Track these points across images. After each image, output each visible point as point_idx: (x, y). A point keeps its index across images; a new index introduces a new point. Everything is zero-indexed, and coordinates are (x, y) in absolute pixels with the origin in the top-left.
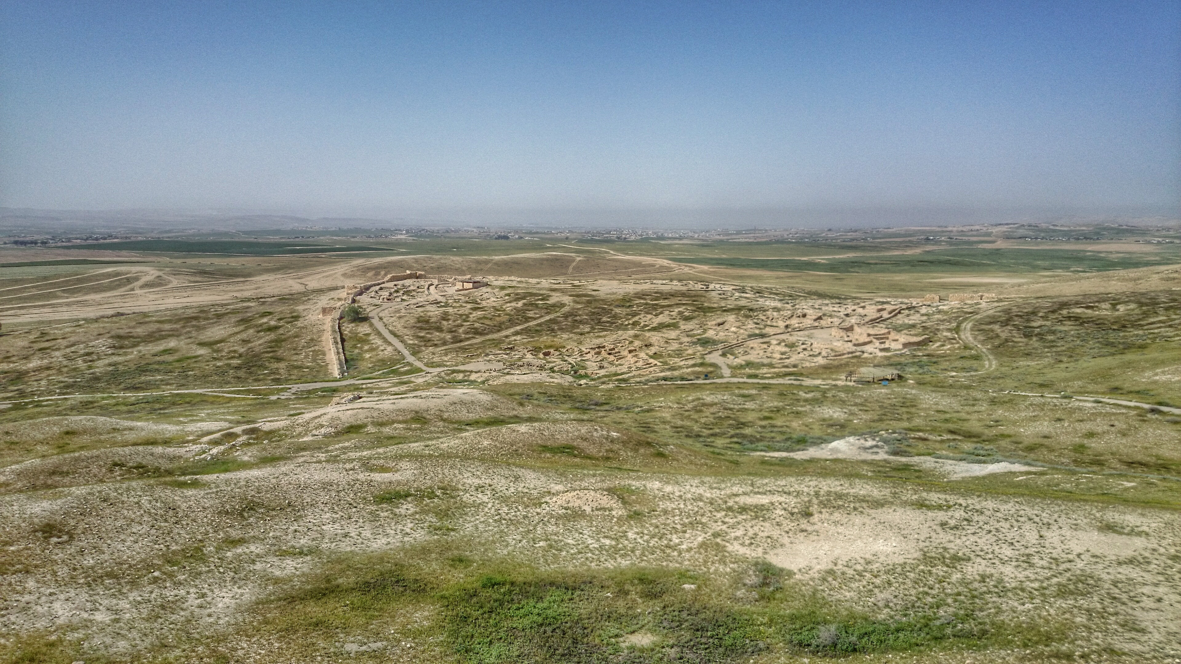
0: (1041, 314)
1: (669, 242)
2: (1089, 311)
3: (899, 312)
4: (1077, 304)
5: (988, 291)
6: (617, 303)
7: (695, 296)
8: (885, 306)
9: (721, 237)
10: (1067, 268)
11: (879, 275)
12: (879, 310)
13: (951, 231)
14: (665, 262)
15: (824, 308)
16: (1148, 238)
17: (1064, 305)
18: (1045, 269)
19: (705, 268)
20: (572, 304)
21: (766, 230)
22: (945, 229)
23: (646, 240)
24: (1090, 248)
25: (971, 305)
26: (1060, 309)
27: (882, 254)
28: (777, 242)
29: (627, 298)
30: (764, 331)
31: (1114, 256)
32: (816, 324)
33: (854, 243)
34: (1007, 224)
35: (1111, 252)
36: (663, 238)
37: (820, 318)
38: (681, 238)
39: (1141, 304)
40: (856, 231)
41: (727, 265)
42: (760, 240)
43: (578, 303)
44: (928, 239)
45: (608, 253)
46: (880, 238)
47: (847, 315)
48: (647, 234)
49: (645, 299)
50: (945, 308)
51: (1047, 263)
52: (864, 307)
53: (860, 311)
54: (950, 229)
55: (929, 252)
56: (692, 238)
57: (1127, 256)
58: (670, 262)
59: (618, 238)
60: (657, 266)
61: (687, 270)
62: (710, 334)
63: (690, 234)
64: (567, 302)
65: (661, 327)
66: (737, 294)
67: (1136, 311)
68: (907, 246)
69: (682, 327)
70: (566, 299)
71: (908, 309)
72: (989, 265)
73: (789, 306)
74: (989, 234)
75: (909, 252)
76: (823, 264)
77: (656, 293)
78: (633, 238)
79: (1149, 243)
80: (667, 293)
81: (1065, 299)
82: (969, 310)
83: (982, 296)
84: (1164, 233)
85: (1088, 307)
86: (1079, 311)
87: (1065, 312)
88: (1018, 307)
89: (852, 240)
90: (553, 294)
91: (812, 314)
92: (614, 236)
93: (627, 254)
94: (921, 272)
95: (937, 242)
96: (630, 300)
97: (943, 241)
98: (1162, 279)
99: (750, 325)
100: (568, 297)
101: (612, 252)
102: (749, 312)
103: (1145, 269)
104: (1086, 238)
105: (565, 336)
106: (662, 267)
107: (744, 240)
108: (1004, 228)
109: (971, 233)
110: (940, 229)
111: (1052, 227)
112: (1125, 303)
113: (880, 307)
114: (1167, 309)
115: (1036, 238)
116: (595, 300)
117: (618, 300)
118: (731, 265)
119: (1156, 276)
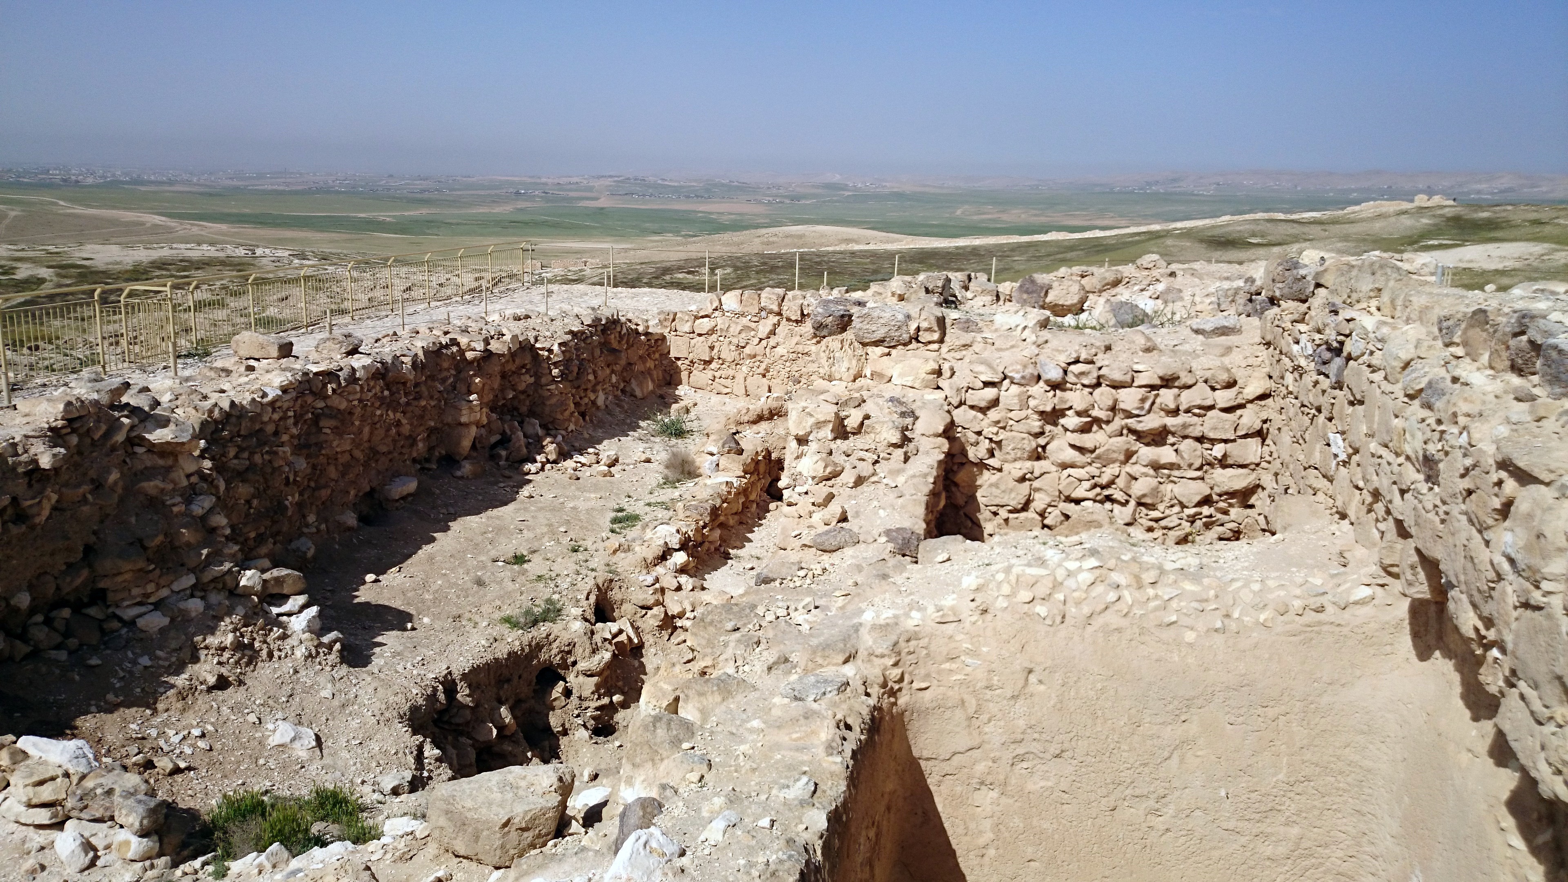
0: (645, 281)
1: (153, 188)
2: (690, 276)
3: (500, 281)
4: (679, 269)
5: (593, 258)
6: (126, 276)
7: (239, 264)
8: (483, 274)
9: (235, 183)
10: (677, 233)
11: (463, 238)
12: (477, 279)
13: (546, 184)
14: (158, 219)
15: (412, 277)
16: (759, 198)
17: (666, 271)
18: (655, 233)
19: (224, 227)
20: (55, 279)
21: (301, 174)
22: (538, 181)
23: (114, 184)
24: (702, 208)
25: (575, 272)
26: (664, 274)
27: (463, 211)
28: (319, 191)
29: (140, 269)
30: (342, 306)
31: (725, 218)
32: (406, 296)
33: (426, 195)
34: (611, 176)
35: (722, 213)
36: (143, 183)
37: (409, 289)
38: (171, 183)
39: (736, 268)
40: (426, 179)
41: (254, 223)
42: (294, 188)
43: (65, 277)
44: (518, 193)
45: (56, 204)
46: (459, 190)
47: (441, 285)
48: (114, 175)
49: (168, 270)
50: (549, 275)
51: (656, 226)
52: (458, 276)
53: (455, 279)
54: (544, 180)
55: (521, 210)
56: (188, 182)
57: (739, 218)
58: (163, 218)
59: (65, 181)
60: (148, 225)
61: (195, 230)
62: (272, 312)
63: (186, 177)
64: (45, 276)
65: (199, 306)
66: (296, 261)
67: (732, 275)
68: (494, 202)
69: (232, 305)
70: (44, 272)
71: (510, 277)
72: (594, 228)
73: (367, 275)
74: (590, 189)
75: (497, 210)
76: (390, 223)
77: (181, 261)
78: (90, 180)
79: (760, 202)
80: (198, 262)
81: (668, 264)
82: (573, 278)
83: (586, 262)
84: (774, 191)
85: (689, 273)
86: (680, 276)
87: (668, 277)
88: (622, 273)
89: (423, 191)
90: (19, 265)
91: (400, 285)
92: (56, 176)
93: (92, 207)
94: (514, 235)
95: (531, 198)
96: (146, 272)
97: (538, 196)
98: (763, 243)
99: (322, 299)
100: (45, 270)
101: (62, 203)
102: (316, 283)
103: (747, 232)
104: (697, 196)
105: (57, 323)
106: (156, 226)
107: (270, 187)
108: (608, 182)
109: (569, 187)
110: (533, 180)
111: (660, 182)
112: (722, 267)
113: (477, 275)
114: (757, 273)
115: (644, 195)
116: (92, 272)
117: (127, 271)
118: (261, 223)
119: (757, 240)
